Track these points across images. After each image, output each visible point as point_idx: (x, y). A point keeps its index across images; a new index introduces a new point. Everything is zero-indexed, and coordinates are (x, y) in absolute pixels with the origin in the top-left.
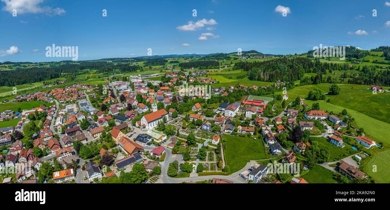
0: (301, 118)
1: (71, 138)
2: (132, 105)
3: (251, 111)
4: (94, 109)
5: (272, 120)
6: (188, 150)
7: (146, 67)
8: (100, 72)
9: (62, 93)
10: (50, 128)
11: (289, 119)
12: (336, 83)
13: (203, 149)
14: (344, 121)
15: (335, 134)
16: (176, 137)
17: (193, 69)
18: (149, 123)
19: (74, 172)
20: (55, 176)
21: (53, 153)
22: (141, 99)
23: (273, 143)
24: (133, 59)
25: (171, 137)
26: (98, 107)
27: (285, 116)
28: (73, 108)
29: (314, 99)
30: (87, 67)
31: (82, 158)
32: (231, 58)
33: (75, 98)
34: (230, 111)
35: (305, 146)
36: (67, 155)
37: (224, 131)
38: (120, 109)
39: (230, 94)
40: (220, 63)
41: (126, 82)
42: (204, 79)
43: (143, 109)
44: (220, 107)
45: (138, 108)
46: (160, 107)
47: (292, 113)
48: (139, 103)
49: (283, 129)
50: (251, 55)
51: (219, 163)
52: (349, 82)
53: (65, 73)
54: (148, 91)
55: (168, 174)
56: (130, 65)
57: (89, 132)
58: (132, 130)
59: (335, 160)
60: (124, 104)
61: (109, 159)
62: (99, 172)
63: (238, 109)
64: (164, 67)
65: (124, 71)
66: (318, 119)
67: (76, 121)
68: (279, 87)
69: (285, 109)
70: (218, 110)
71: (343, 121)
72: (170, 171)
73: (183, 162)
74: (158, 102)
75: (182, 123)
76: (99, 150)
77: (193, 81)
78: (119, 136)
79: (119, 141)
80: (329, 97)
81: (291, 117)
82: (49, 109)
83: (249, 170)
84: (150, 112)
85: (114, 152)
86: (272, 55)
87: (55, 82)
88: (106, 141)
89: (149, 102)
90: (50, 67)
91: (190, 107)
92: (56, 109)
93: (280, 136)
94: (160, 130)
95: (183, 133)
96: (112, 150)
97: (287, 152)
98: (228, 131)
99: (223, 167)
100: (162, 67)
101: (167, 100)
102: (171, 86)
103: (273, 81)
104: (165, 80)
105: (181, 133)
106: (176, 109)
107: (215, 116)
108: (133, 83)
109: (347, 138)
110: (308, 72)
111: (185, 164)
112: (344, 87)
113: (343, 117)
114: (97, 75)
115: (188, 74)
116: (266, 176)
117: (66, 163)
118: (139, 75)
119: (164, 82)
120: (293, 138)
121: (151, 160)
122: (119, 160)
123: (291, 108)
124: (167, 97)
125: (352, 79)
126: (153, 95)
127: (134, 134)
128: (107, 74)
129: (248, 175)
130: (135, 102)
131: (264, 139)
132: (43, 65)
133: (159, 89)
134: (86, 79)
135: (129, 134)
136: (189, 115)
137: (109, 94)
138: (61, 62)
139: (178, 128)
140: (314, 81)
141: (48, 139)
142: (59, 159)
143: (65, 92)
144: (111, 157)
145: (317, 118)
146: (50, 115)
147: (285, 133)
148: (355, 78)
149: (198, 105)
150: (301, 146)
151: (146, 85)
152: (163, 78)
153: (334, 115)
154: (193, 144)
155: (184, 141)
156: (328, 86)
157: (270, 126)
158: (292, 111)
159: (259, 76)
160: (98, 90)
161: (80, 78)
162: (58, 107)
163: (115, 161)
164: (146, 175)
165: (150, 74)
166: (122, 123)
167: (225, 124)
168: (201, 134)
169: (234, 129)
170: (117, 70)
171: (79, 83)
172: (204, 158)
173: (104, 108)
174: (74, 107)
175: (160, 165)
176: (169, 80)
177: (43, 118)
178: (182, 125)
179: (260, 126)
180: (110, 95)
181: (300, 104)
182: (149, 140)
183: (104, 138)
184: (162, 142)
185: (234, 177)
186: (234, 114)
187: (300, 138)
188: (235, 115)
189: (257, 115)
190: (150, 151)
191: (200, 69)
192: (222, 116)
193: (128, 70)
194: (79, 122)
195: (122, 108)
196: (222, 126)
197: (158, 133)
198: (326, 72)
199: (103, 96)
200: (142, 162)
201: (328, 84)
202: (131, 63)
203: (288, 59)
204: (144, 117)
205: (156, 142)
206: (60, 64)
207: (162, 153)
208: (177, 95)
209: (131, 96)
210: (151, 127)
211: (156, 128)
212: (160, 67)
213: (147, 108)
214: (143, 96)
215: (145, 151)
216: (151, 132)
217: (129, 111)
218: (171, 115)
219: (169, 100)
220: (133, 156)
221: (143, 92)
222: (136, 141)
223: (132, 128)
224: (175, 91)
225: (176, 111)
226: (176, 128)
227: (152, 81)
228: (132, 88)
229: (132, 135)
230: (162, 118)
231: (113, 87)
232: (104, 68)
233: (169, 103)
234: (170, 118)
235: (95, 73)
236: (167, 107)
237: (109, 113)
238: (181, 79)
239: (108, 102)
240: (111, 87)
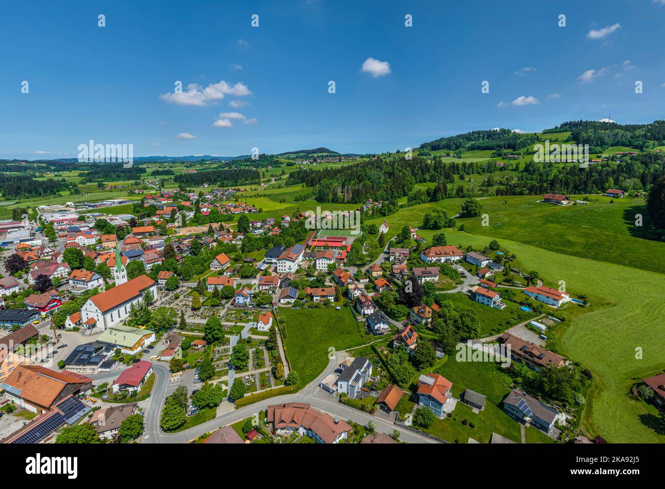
0: (415, 261)
2: (51, 278)
3: (325, 258)
5: (363, 270)
6: (208, 354)
7: (88, 184)
11: (394, 266)
12: (473, 196)
13: (240, 345)
14: (496, 262)
15: (482, 285)
16: (179, 331)
17: (207, 187)
18: (104, 313)
22: (78, 259)
23: (372, 311)
24: (44, 165)
25: (166, 335)
27: (387, 262)
29: (436, 227)
32: (282, 163)
34: (287, 262)
35: (431, 310)
37: (279, 301)
38: (8, 294)
39: (284, 231)
40: (261, 174)
41: (27, 222)
42: (231, 206)
43: (86, 282)
44: (267, 257)
45: (71, 282)
46: (135, 271)
47: (397, 254)
48: (72, 269)
49: (386, 284)
50: (318, 157)
51: (276, 369)
52: (498, 192)
54: (100, 240)
55: (163, 428)
56: (34, 179)
58: (54, 340)
59: (492, 332)
60: (20, 278)
63: (301, 258)
64: (137, 184)
65: (17, 194)
66: (446, 261)
68: (371, 212)
69: (386, 250)
70: (264, 262)
71: (494, 262)
72: (167, 419)
73: (199, 386)
74: (128, 261)
75: (191, 299)
77: (209, 210)
79: (6, 380)
80: (461, 221)
81: (397, 261)
83: (335, 372)
86: (357, 155)
89: (103, 265)
91: (206, 264)
93: (382, 298)
94: (136, 324)
95: (193, 321)
97: (399, 325)
98: (286, 300)
99: (286, 376)
100: (132, 185)
101: (151, 255)
102: (158, 224)
103: (360, 202)
104: (142, 211)
105: (189, 320)
106: (175, 272)
107: (258, 276)
108: (52, 223)
109: (506, 291)
110: (420, 182)
111: (204, 388)
112: (488, 202)
113: (493, 254)
115: (197, 197)
116: (370, 379)
118: (69, 203)
119: (142, 217)
120: (405, 299)
121: (114, 405)
123: (395, 246)
124: (152, 248)
125: (505, 186)
126: (115, 248)
127: (58, 350)
129: (336, 384)
130: (62, 268)
131: (355, 307)
133: (129, 233)
136: (204, 280)
139: (182, 311)
140: (433, 196)
145: (443, 260)
147: (390, 292)
148: (510, 186)
149: (222, 257)
150: (422, 313)
151: (91, 225)
152: (138, 208)
153: (475, 251)
154: (217, 339)
155: (198, 338)
156: (460, 202)
157: (361, 281)
158: (398, 252)
159: (335, 194)
165: (102, 200)
166: (16, 329)
167: (280, 287)
168: (233, 316)
169: (297, 294)
172: (244, 364)
175: (140, 410)
176: (153, 210)
178: (191, 304)
179: (344, 283)
181: (410, 237)
184: (145, 351)
185: (308, 393)
186: (294, 267)
187: (419, 297)
188: (297, 268)
189: (337, 264)
190: (110, 381)
191: (222, 186)
192: (273, 274)
193: (29, 192)
195: (16, 289)
196: (274, 292)
197: (132, 332)
198: (454, 180)
200: (86, 419)
201: (458, 199)
202: (37, 174)
203: (384, 160)
204: (89, 301)
205: (128, 355)
207: (144, 378)
208: (176, 241)
209: (47, 256)
210: (112, 321)
211: (127, 322)
212: (127, 184)
213: (99, 280)
214: (84, 253)
215: (94, 386)
216: (113, 334)
217: (42, 293)
218: (164, 285)
219: (156, 255)
220: (55, 410)
221: (83, 242)
222: (66, 367)
223: (52, 335)
224: (169, 235)
225: (176, 276)
226: (178, 313)
227: (110, 215)
228: (47, 236)
229: (55, 354)
230: (142, 296)
233: (157, 260)
234: (162, 292)
236: (152, 270)
238: (181, 208)
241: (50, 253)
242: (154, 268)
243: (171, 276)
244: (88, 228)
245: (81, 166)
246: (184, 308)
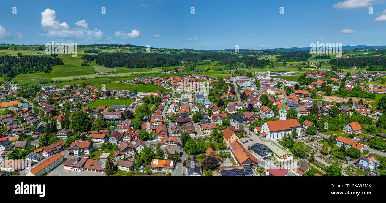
1: (181, 128)
2: (254, 106)
4: (210, 103)
7: (279, 62)
8: (222, 64)
10: (161, 113)
16: (309, 162)
17: (356, 70)
18: (271, 132)
19: (173, 165)
20: (154, 164)
21: (158, 139)
22: (266, 101)
24: (262, 52)
25: (299, 160)
26: (214, 101)
28: (188, 98)
30: (208, 57)
31: (186, 152)
36: (172, 145)
38: (239, 109)
41: (251, 79)
42: (375, 86)
43: (267, 113)
45: (261, 111)
46: (291, 115)
48: (263, 105)
53: (185, 62)
54: (277, 93)
56: (257, 59)
57: (200, 126)
58: (249, 136)
60: (244, 103)
61: (214, 162)
62: (200, 173)
64: (304, 64)
65: (250, 65)
67: (189, 112)
74: (289, 108)
75: (322, 146)
76: (206, 149)
77: (353, 87)
78: (231, 139)
79: (231, 144)
82: (165, 95)
84: (275, 119)
85: (221, 156)
87: (174, 70)
88: (216, 141)
89: (277, 106)
90: (170, 54)
91: (340, 126)
92: (171, 96)
94: (285, 145)
95: (320, 161)
96: (220, 152)
100: (301, 64)
101: (302, 108)
102: (312, 90)
104: (304, 81)
105: (316, 158)
106: (315, 124)
108: (259, 80)
114: (218, 67)
115: (344, 76)
117: (168, 153)
118: (268, 72)
119: (303, 84)
122: (226, 167)
124: (304, 104)
126: (284, 99)
127: (249, 141)
128: (230, 67)
130: (259, 103)
132: (164, 51)
133: (293, 93)
134: (206, 70)
135: (244, 140)
136: (335, 137)
137: (229, 90)
138: (182, 49)
139: (314, 150)
141: (158, 124)
142: (163, 147)
144: (217, 160)
146: (164, 101)
149: (355, 125)
151: (275, 84)
152: (301, 79)
155: (320, 173)
160: (217, 83)
161: (200, 69)
162: (173, 95)
163: (221, 167)
165: (284, 72)
170: (241, 64)
171: (199, 73)
173: (221, 104)
174: (190, 97)
176: (310, 81)
177: (157, 103)
178: (321, 148)
180: (230, 91)
182: (267, 154)
183: (214, 137)
191: (370, 70)
193: (254, 65)
194: (192, 114)
195: (241, 107)
197: (282, 148)
199: (222, 91)
202: (259, 56)
204: (266, 123)
206: (181, 52)
208: (321, 104)
209: (255, 96)
210: (274, 138)
211: (280, 142)
212: (298, 64)
213: (273, 114)
214: (269, 98)
215: (259, 166)
216: (272, 145)
217: (249, 112)
218: (306, 130)
219: (306, 109)
220: (243, 167)
221: (270, 92)
222: (251, 150)
223: (248, 133)
224: (317, 99)
225: (315, 126)
226: (311, 150)
227: (285, 80)
228: (256, 87)
229: (248, 142)
230: (291, 131)
231: (234, 82)
232: (227, 61)
233: (305, 113)
234: (303, 133)
235: (217, 65)
236: (301, 118)
237: (225, 111)
238: (329, 82)
239: (227, 98)
240: (233, 82)
241: (256, 95)
242: (302, 117)
243: (312, 125)
244: (273, 86)
245: (277, 53)
246: (315, 149)
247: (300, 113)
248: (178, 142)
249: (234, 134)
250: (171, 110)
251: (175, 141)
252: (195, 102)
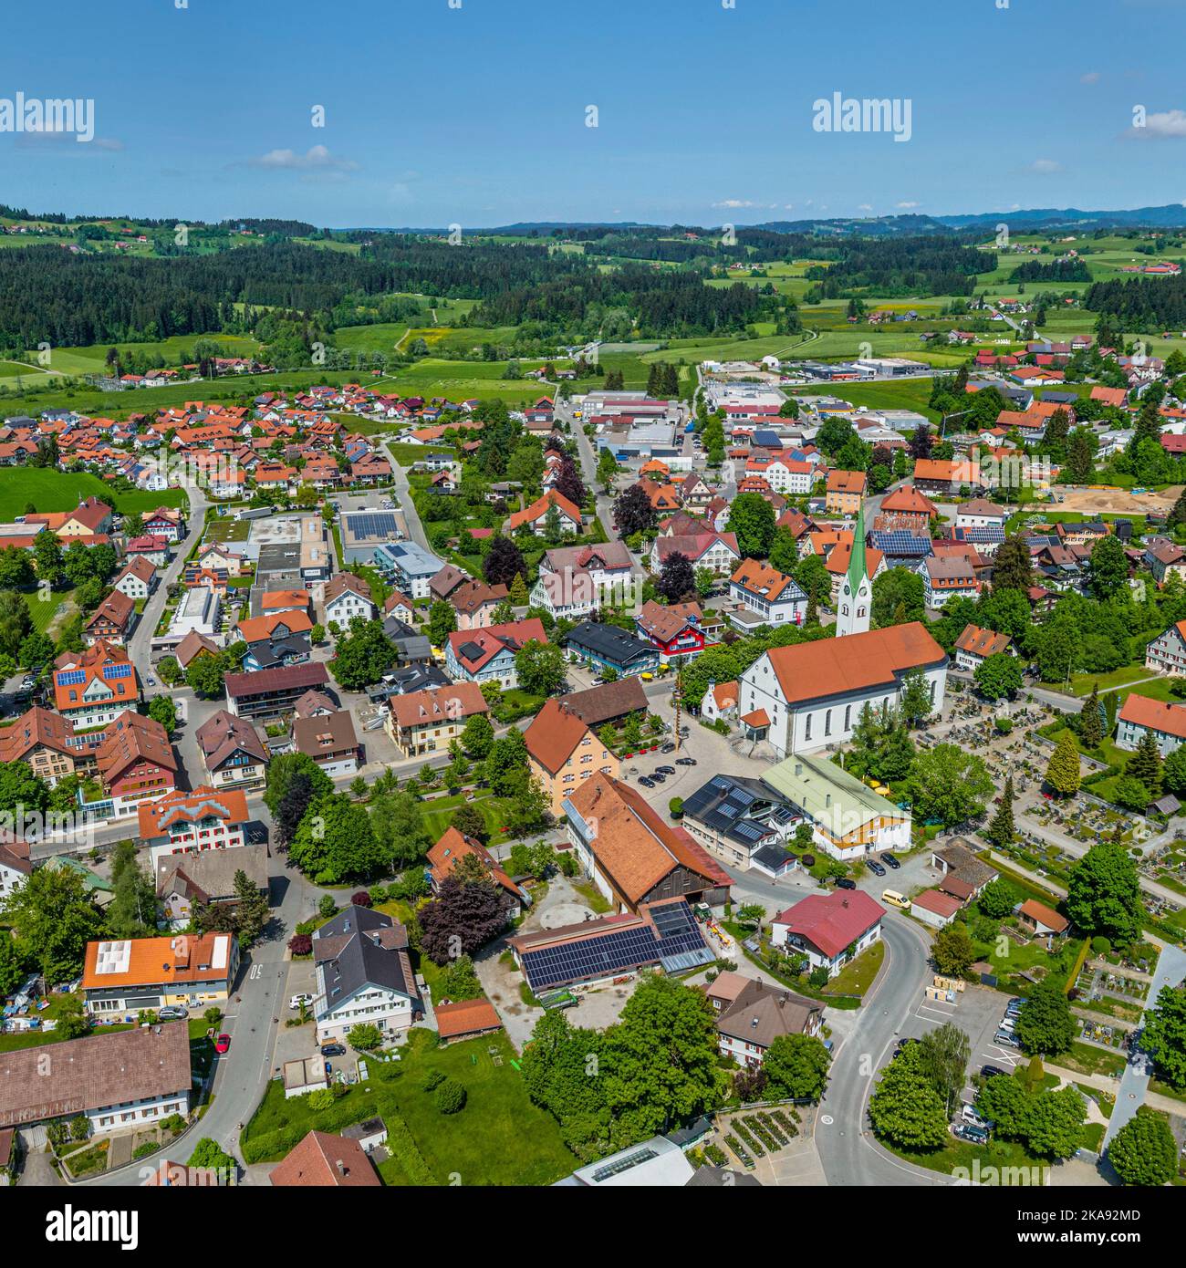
1: (261, 733)
2: (695, 567)
4: (437, 564)
6: (1064, 969)
7: (826, 303)
8: (497, 320)
9: (234, 439)
10: (125, 650)
16: (985, 847)
18: (793, 707)
19: (231, 957)
20: (101, 968)
21: (118, 816)
22: (761, 530)
25: (940, 842)
26: (464, 552)
28: (297, 539)
30: (411, 274)
31: (304, 872)
33: (317, 474)
36: (212, 840)
41: (673, 404)
43: (766, 602)
45: (734, 591)
46: (897, 603)
48: (744, 556)
53: (259, 309)
54: (822, 482)
55: (874, 1121)
56: (706, 282)
57: (382, 709)
58: (672, 738)
60: (638, 551)
61: (484, 909)
62: (400, 987)
64: (959, 310)
65: (667, 323)
67: (309, 625)
72: (890, 1102)
73: (1010, 1059)
74: (883, 566)
75: (1049, 754)
76: (427, 839)
78: (575, 767)
79: (574, 797)
82: (138, 528)
84: (811, 631)
85: (523, 870)
87: (186, 361)
88: (486, 785)
89: (819, 560)
90: (154, 256)
91: (1133, 641)
92: (184, 534)
94: (866, 770)
95: (1040, 832)
96: (515, 851)
100: (944, 312)
101: (952, 562)
104: (957, 407)
105: (1025, 824)
106: (1016, 642)
108: (722, 413)
111: (1022, 1074)
114: (477, 337)
115: (1155, 375)
117: (192, 890)
118: (769, 360)
119: (951, 427)
121: (769, 980)
122: (550, 932)
124: (960, 537)
126: (855, 516)
127: (680, 769)
128: (548, 333)
130: (721, 547)
132: (107, 236)
133: (902, 476)
134: (400, 359)
135: (646, 763)
136: (1112, 700)
137: (549, 478)
138: (233, 224)
139: (1009, 784)
141: (107, 720)
142: (154, 859)
143: (257, 432)
144: (497, 899)
146: (137, 570)
151: (810, 434)
152: (945, 397)
154: (1111, 932)
155: (1041, 896)
160: (473, 440)
161: (362, 351)
162: (197, 526)
163: (523, 931)
164: (710, 1082)
165: (852, 357)
166: (609, 679)
170: (614, 314)
171: (354, 381)
173: (506, 566)
174: (307, 534)
175: (827, 1032)
176: (988, 410)
177: (91, 586)
178: (1043, 768)
180: (555, 484)
182: (773, 832)
183: (474, 766)
184: (873, 866)
190: (772, 906)
193: (691, 320)
194: (328, 637)
197: (851, 790)
199: (505, 485)
200: (699, 980)
202: (715, 268)
204: (764, 661)
205: (828, 856)
207: (853, 944)
208: (1042, 532)
209: (697, 505)
210: (808, 737)
211: (842, 756)
212: (928, 309)
213: (799, 603)
214: (778, 514)
215: (733, 902)
216: (803, 777)
217: (670, 603)
218: (971, 676)
219: (968, 565)
220: (646, 920)
221: (780, 481)
222: (686, 819)
223: (671, 723)
224: (1023, 503)
225: (1015, 654)
226: (995, 783)
227: (863, 408)
228: (705, 450)
229: (668, 776)
230: (898, 690)
231: (577, 427)
232: (529, 296)
233: (966, 585)
234: (959, 695)
235: (465, 323)
236: (945, 613)
237: (532, 603)
238: (1086, 411)
239: (537, 526)
240: (568, 425)
241: (704, 499)
242: (953, 609)
243: (1001, 650)
244: (800, 441)
245: (817, 245)
246: (1018, 775)
247: (943, 590)
248: (253, 816)
249: (590, 735)
250: (189, 621)
251: (228, 812)
252: (340, 562)
